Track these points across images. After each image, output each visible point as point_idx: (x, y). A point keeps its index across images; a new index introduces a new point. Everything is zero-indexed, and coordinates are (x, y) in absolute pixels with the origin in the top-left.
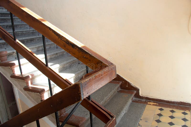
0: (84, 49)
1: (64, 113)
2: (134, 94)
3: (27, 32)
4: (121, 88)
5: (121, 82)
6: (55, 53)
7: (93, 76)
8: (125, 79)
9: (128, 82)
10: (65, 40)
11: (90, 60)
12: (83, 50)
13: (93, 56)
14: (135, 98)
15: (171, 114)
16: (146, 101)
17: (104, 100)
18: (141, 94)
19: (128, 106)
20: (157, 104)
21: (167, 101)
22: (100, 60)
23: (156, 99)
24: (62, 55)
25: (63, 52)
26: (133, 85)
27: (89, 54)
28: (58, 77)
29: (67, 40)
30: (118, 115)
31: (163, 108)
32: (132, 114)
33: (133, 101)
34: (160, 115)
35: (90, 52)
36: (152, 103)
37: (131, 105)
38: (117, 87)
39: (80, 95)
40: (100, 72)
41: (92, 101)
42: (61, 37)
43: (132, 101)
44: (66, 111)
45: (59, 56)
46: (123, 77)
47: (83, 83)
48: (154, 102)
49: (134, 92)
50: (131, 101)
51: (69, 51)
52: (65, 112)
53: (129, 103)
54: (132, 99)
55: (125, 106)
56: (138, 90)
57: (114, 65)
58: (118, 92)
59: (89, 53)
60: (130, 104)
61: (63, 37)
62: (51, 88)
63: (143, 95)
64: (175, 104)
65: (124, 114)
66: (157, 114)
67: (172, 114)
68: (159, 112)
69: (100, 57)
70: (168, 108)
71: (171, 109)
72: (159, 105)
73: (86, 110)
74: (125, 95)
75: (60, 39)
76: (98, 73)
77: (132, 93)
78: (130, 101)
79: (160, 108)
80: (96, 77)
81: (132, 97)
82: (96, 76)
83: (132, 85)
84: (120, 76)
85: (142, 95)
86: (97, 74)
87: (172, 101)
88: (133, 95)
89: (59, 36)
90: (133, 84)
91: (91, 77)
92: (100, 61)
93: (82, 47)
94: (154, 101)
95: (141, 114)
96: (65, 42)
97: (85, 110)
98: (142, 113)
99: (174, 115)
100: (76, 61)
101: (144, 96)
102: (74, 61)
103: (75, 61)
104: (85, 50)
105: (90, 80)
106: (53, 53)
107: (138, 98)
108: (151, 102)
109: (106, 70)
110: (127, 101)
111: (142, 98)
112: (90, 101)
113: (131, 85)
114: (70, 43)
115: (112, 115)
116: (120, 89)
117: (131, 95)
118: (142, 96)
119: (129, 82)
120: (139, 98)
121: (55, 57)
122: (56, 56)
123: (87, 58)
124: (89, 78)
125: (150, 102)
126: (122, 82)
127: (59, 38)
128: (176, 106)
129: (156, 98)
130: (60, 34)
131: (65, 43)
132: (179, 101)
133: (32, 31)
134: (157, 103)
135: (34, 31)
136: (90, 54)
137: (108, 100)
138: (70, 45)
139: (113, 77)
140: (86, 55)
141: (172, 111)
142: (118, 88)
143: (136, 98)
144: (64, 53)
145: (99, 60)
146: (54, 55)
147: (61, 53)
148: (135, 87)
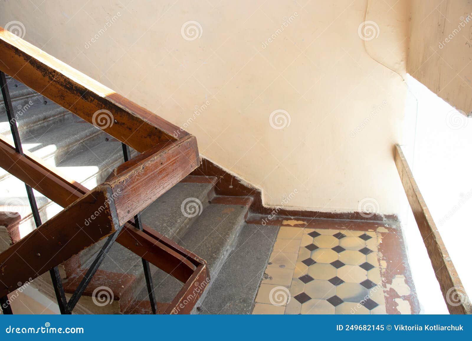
0: (113, 102)
1: (79, 270)
2: (250, 204)
4: (217, 192)
5: (216, 178)
6: (41, 116)
7: (140, 168)
8: (225, 169)
9: (232, 176)
10: (62, 80)
11: (130, 129)
12: (111, 103)
13: (137, 118)
14: (252, 215)
15: (336, 242)
16: (278, 218)
17: (177, 225)
18: (265, 203)
19: (238, 235)
20: (305, 223)
21: (326, 213)
22: (156, 126)
23: (302, 212)
24: (61, 121)
25: (63, 112)
26: (244, 182)
27: (128, 113)
28: (52, 179)
29: (68, 79)
30: (212, 259)
31: (318, 231)
32: (248, 252)
33: (248, 222)
34: (312, 248)
35: (128, 108)
36: (293, 222)
37: (244, 232)
38: (206, 192)
39: (109, 217)
40: (157, 155)
41: (144, 231)
42: (51, 73)
43: (246, 221)
44: (83, 264)
45: (54, 123)
46: (221, 166)
47: (113, 186)
48: (297, 220)
49: (248, 199)
50: (244, 221)
51: (76, 109)
52: (79, 267)
53: (239, 227)
54: (246, 217)
55: (228, 235)
56: (257, 194)
57: (191, 137)
58: (210, 202)
59: (127, 110)
60: (242, 230)
61: (55, 71)
62: (37, 210)
63: (271, 204)
64: (344, 218)
65: (228, 254)
66: (306, 247)
67: (340, 242)
68: (310, 240)
69: (156, 118)
70: (328, 228)
71: (337, 231)
72: (310, 226)
73: (134, 254)
74: (228, 210)
75: (47, 78)
76: (152, 159)
77: (244, 203)
78: (241, 222)
79: (312, 230)
80: (146, 170)
81: (245, 213)
82: (147, 167)
83: (242, 183)
84: (212, 164)
85: (269, 205)
86: (149, 163)
87: (338, 212)
88: (247, 207)
89: (45, 69)
90: (245, 179)
91: (133, 171)
92: (156, 128)
93: (108, 96)
94: (296, 217)
95: (269, 249)
96: (62, 85)
97: (131, 255)
98: (271, 249)
99: (343, 243)
100: (99, 133)
101: (273, 207)
102: (93, 133)
103: (95, 133)
104: (117, 104)
105: (131, 177)
106: (34, 118)
107: (259, 213)
108: (291, 219)
109: (172, 149)
110: (234, 224)
111: (268, 211)
112: (140, 233)
113: (240, 184)
114: (76, 87)
115: (198, 260)
116: (214, 195)
117: (243, 207)
118: (269, 207)
119: (234, 178)
120: (262, 213)
121: (42, 127)
122: (46, 124)
123: (124, 124)
124: (129, 174)
125: (287, 219)
126: (219, 178)
127: (44, 76)
128: (346, 223)
129: (300, 210)
130: (46, 66)
131: (63, 88)
132: (353, 212)
134: (303, 220)
136: (130, 112)
137: (188, 223)
138: (75, 92)
139: (192, 167)
140: (121, 116)
141: (339, 236)
142: (209, 194)
143: (254, 214)
144: (66, 116)
145: (154, 127)
146: (39, 121)
147: (58, 115)
148: (249, 187)
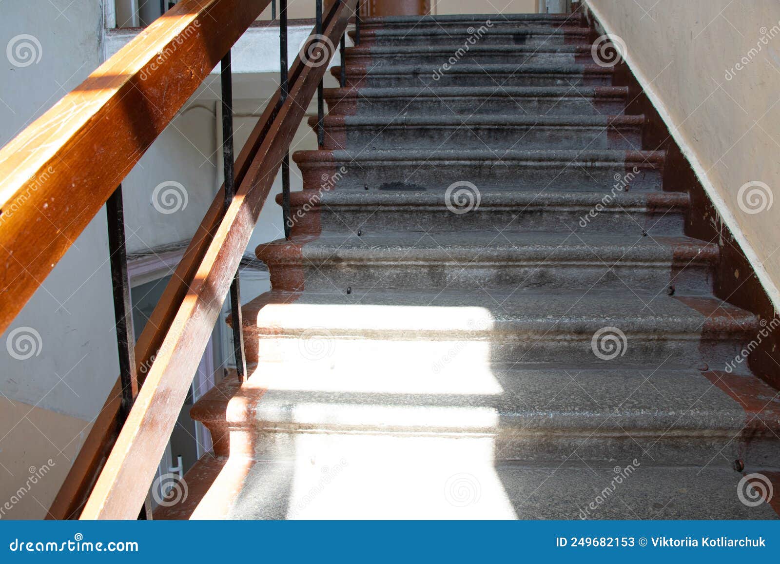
3: (545, 164)
133: (585, 161)
135: (597, 164)
